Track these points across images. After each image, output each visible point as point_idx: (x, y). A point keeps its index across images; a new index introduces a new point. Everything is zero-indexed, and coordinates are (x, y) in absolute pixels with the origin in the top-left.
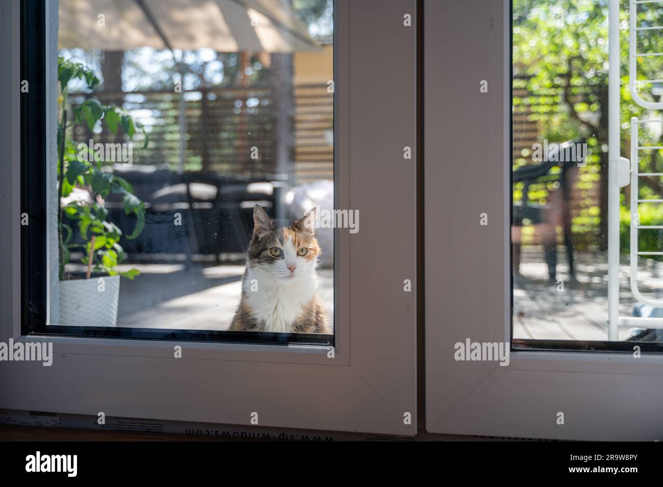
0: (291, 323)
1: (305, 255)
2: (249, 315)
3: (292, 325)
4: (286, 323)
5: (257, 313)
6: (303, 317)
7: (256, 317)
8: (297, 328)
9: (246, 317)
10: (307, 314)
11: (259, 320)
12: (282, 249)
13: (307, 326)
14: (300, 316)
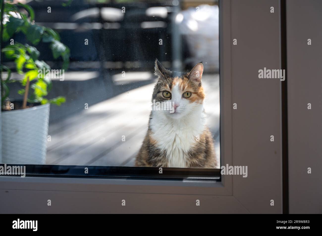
0: (187, 151)
1: (189, 97)
2: (155, 147)
3: (188, 153)
4: (183, 152)
5: (161, 145)
6: (196, 147)
7: (160, 148)
8: (191, 155)
9: (152, 148)
10: (199, 144)
11: (161, 150)
12: (171, 92)
13: (199, 153)
14: (193, 146)
